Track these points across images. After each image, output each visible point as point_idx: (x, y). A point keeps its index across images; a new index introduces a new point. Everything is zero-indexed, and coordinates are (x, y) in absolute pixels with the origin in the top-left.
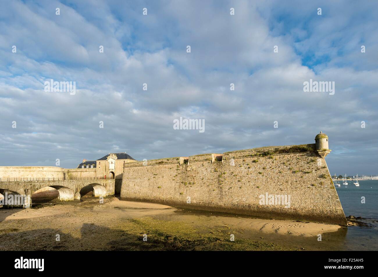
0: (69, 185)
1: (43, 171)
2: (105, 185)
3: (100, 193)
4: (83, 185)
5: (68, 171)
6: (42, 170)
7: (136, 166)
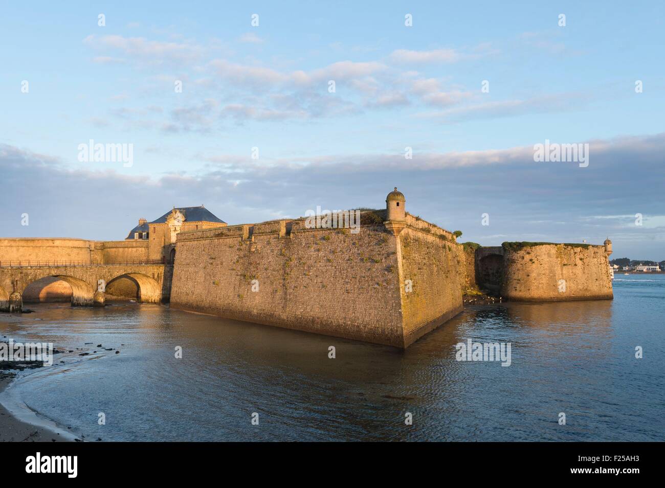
0: (85, 276)
1: (54, 247)
2: (156, 276)
3: (150, 294)
4: (111, 275)
5: (103, 246)
6: (52, 244)
7: (190, 240)
